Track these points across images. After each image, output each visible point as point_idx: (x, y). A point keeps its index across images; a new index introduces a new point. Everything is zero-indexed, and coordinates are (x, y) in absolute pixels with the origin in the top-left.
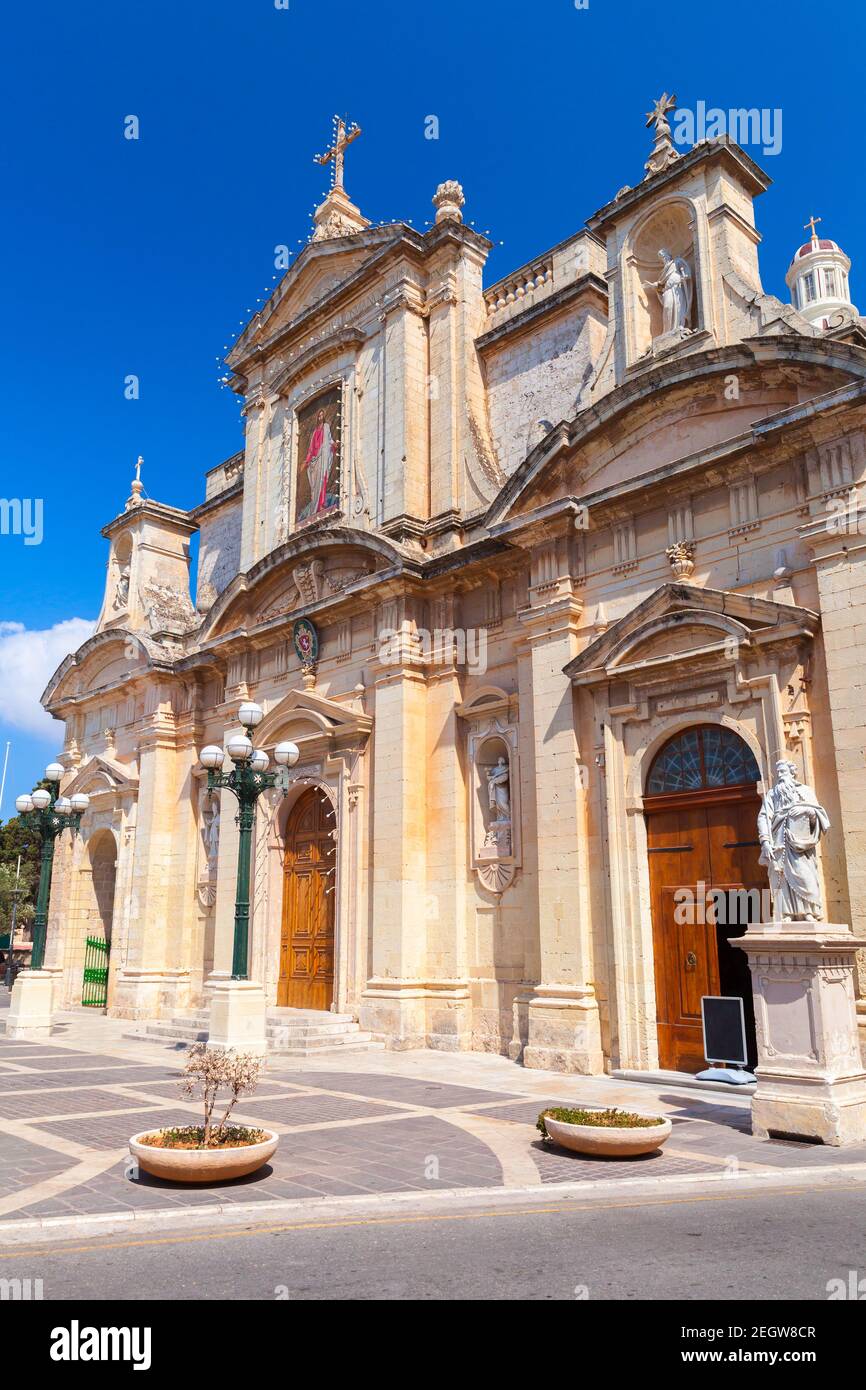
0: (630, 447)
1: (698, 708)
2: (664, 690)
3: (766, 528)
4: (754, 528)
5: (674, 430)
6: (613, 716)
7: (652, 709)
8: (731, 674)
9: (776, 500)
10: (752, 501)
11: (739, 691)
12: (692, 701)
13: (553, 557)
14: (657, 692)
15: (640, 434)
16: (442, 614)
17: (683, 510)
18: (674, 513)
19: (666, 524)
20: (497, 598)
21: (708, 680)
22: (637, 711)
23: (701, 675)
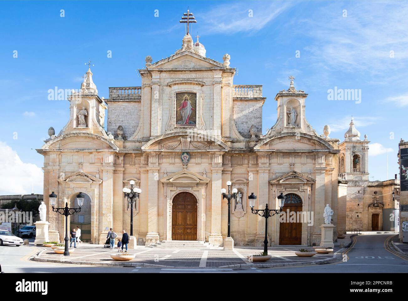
0: (283, 142)
1: (294, 191)
2: (288, 187)
3: (307, 165)
4: (305, 164)
5: (292, 142)
6: (278, 190)
7: (285, 190)
8: (301, 187)
9: (309, 160)
10: (306, 159)
11: (302, 190)
12: (293, 190)
13: (266, 158)
14: (286, 187)
15: (285, 140)
16: (228, 160)
17: (293, 157)
18: (291, 157)
19: (289, 158)
20: (241, 159)
21: (296, 187)
22: (283, 190)
23: (295, 186)
